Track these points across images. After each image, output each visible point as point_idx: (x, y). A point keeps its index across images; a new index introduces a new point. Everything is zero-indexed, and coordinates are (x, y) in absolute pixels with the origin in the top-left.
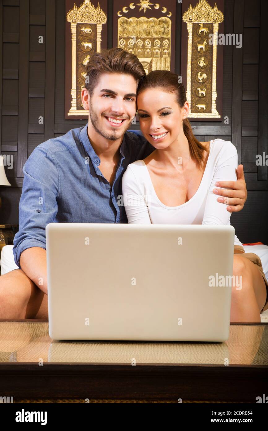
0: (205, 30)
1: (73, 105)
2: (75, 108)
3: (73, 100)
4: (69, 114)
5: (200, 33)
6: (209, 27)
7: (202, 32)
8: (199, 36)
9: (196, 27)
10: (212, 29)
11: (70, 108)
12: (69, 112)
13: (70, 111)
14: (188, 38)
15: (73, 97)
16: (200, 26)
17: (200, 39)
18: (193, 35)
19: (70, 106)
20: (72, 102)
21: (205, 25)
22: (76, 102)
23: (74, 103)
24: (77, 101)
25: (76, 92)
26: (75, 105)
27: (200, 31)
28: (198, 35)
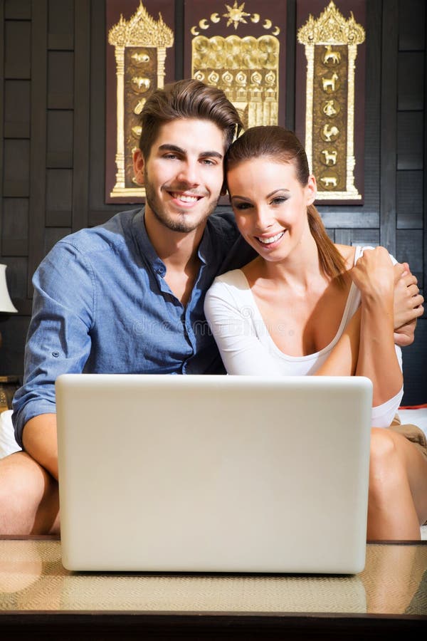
0: (335, 56)
1: (118, 179)
2: (123, 185)
3: (119, 171)
4: (112, 195)
5: (326, 61)
6: (341, 52)
7: (330, 59)
8: (325, 66)
9: (320, 51)
10: (345, 54)
11: (115, 185)
12: (112, 191)
13: (114, 190)
14: (306, 70)
15: (119, 166)
16: (326, 49)
17: (326, 71)
18: (315, 64)
19: (114, 181)
20: (117, 175)
21: (334, 48)
22: (123, 175)
23: (121, 176)
24: (126, 172)
25: (123, 159)
26: (123, 180)
27: (327, 57)
28: (322, 63)
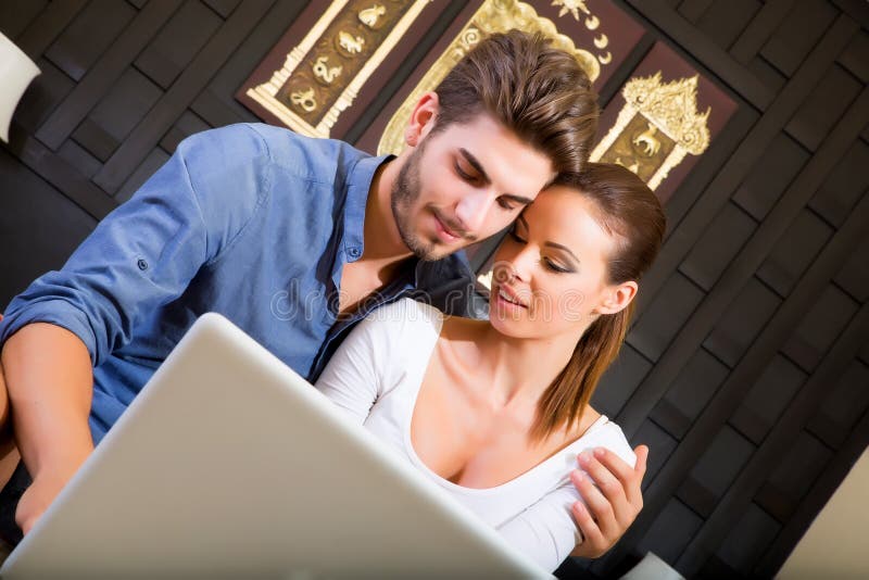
0: (653, 145)
1: (273, 80)
2: (274, 91)
3: (283, 71)
4: (251, 93)
5: (638, 141)
6: (663, 145)
7: (644, 144)
8: (633, 146)
9: (639, 123)
10: (666, 152)
11: (264, 83)
12: (254, 87)
13: (258, 89)
14: (606, 133)
15: (286, 64)
16: (648, 128)
17: (629, 153)
18: (622, 134)
19: (266, 78)
20: (276, 73)
21: (658, 135)
22: (284, 80)
23: (280, 78)
24: (290, 79)
25: (300, 60)
26: (280, 85)
27: (642, 138)
28: (631, 142)
